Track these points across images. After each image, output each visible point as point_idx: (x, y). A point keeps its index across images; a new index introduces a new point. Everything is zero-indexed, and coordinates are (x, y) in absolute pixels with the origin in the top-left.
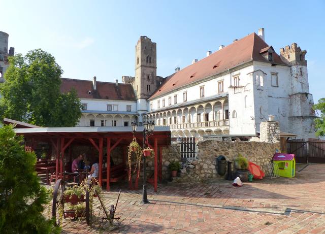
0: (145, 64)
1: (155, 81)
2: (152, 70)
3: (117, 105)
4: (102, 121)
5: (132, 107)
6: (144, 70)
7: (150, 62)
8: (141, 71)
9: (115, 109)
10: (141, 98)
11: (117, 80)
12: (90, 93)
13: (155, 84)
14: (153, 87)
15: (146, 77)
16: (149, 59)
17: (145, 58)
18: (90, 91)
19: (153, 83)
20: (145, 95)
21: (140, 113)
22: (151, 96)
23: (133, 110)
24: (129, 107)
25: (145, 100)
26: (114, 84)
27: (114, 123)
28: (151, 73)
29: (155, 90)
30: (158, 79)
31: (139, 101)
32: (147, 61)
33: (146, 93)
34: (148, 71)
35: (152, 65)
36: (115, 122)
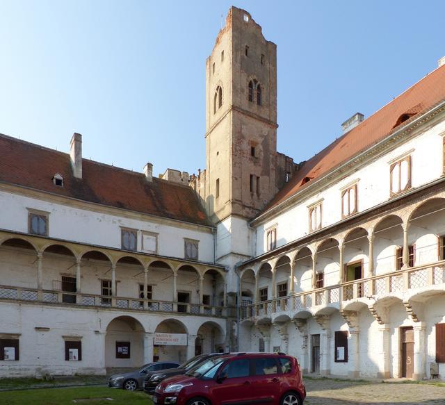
0: (245, 104)
1: (272, 166)
2: (266, 129)
3: (155, 234)
4: (106, 284)
5: (200, 245)
6: (242, 123)
7: (259, 103)
8: (234, 125)
9: (146, 245)
10: (233, 214)
11: (150, 166)
12: (59, 182)
13: (273, 174)
14: (268, 185)
15: (246, 147)
16: (255, 92)
17: (245, 85)
18: (58, 176)
19: (266, 172)
20: (244, 206)
21: (231, 262)
22: (261, 212)
23: (204, 255)
24: (191, 244)
25: (243, 222)
26: (141, 177)
27: (146, 292)
28: (260, 140)
29: (271, 196)
30: (281, 162)
31: (227, 224)
32: (250, 99)
33: (247, 201)
34: (255, 129)
35: (264, 113)
36: (150, 288)
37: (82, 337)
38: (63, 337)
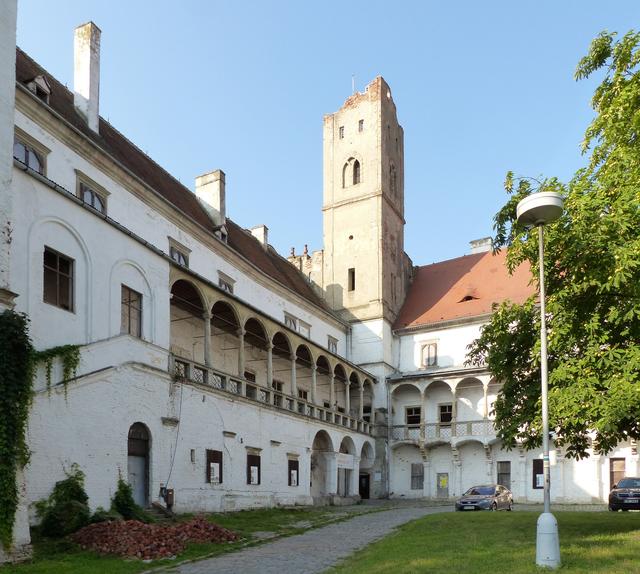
1: (402, 267)
2: (399, 224)
7: (395, 192)
10: (384, 318)
14: (400, 288)
15: (389, 241)
18: (223, 230)
19: (399, 271)
20: (389, 309)
21: (381, 373)
22: (399, 318)
24: (333, 345)
25: (389, 328)
33: (390, 304)
37: (298, 456)
38: (288, 454)
